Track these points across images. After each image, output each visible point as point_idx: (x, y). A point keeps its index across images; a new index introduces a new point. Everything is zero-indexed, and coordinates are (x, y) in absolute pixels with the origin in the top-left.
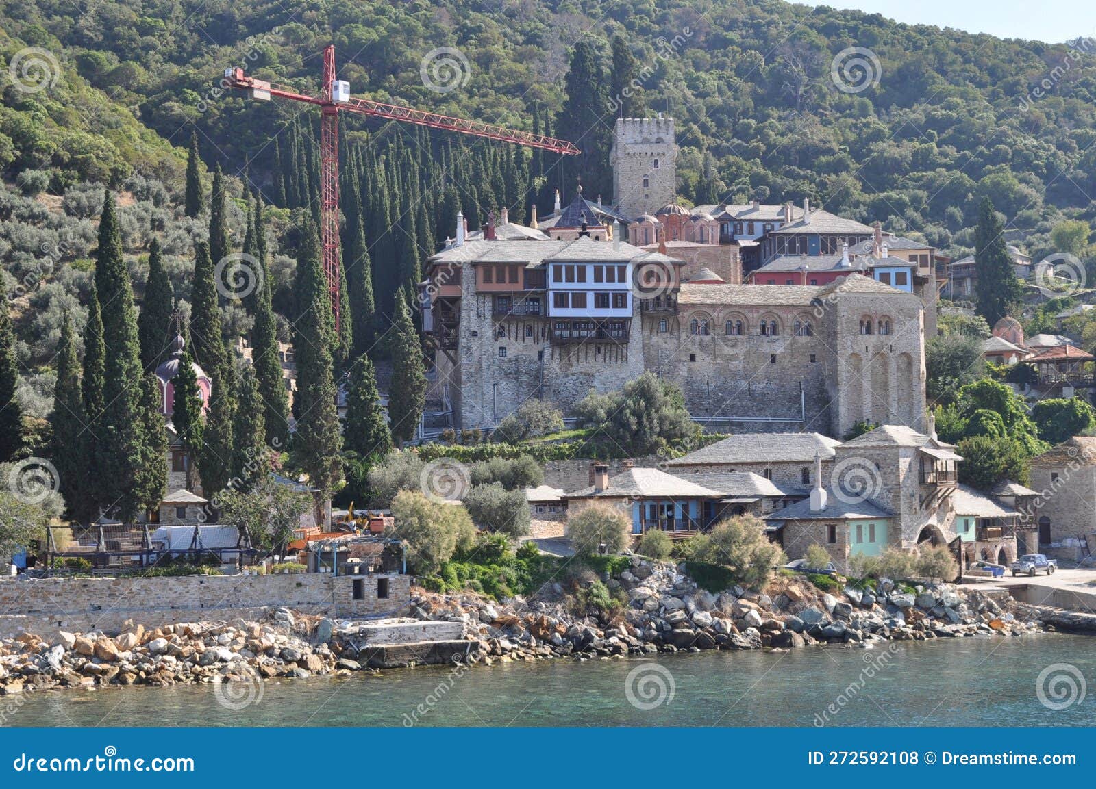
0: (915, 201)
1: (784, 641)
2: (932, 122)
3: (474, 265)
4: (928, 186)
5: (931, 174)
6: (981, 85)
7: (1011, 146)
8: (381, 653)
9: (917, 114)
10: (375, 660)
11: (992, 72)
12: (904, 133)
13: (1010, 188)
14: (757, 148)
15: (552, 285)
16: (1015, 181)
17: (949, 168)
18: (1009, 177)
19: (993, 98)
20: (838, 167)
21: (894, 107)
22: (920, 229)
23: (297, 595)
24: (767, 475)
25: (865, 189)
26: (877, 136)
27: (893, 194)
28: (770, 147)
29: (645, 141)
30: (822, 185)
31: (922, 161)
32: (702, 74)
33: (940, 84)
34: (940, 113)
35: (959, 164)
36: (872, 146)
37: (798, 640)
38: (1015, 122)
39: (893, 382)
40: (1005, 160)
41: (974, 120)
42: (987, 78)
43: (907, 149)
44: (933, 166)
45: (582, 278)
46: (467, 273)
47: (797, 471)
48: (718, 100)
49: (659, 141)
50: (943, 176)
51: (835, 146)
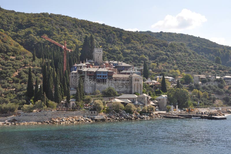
0: (131, 59)
1: (137, 119)
2: (132, 47)
3: (87, 71)
4: (132, 57)
5: (132, 55)
6: (138, 41)
7: (144, 51)
8: (97, 119)
9: (130, 45)
10: (96, 120)
11: (140, 39)
12: (128, 48)
13: (144, 58)
14: (107, 50)
15: (97, 74)
16: (145, 57)
17: (135, 54)
18: (144, 56)
19: (140, 43)
20: (119, 53)
21: (126, 44)
22: (131, 63)
23: (86, 113)
24: (129, 99)
25: (124, 57)
26: (124, 49)
27: (127, 58)
28: (109, 50)
29: (98, 51)
30: (117, 56)
31: (131, 53)
32: (97, 37)
33: (133, 41)
34: (133, 45)
35: (136, 54)
36: (124, 50)
37: (139, 118)
38: (144, 47)
39: (139, 87)
40: (143, 53)
41: (138, 47)
42: (139, 40)
43: (129, 51)
44: (133, 54)
45: (101, 74)
46: (86, 73)
47: (133, 99)
48: (100, 42)
49: (100, 51)
50: (134, 55)
51: (119, 50)
